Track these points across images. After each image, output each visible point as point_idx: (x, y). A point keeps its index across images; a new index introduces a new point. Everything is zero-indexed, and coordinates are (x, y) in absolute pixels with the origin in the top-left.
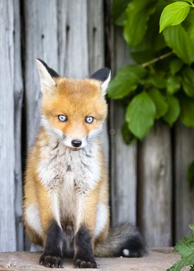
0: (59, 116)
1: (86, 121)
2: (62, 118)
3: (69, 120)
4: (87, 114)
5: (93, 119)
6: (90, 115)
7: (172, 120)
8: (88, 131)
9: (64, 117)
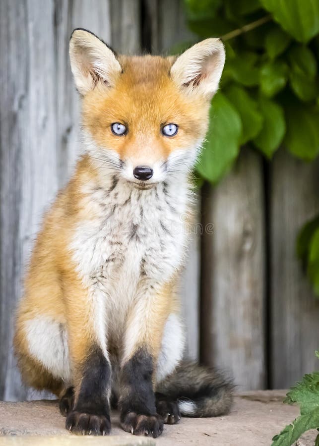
0: (113, 125)
1: (164, 133)
2: (119, 129)
3: (130, 132)
4: (164, 119)
5: (177, 129)
6: (170, 121)
7: (271, 146)
8: (166, 151)
9: (122, 128)
